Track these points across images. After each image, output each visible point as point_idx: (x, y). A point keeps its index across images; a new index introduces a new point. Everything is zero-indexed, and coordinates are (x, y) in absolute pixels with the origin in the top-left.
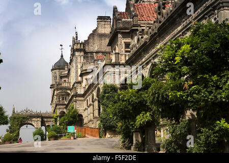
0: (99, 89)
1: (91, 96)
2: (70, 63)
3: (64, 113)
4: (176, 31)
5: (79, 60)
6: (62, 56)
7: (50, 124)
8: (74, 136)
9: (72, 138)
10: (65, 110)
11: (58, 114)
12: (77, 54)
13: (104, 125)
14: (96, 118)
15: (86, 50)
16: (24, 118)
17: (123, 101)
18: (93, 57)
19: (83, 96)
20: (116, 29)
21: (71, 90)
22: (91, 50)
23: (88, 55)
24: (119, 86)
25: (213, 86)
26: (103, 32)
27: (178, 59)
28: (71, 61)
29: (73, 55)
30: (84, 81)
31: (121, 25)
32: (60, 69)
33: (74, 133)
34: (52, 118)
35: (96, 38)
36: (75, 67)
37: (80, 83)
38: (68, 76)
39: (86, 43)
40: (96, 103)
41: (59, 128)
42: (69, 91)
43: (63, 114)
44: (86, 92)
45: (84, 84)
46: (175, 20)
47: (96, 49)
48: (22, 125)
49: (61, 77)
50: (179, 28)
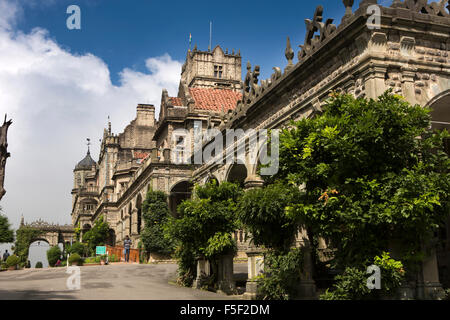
0: (139, 197)
1: (127, 206)
2: (100, 162)
3: (89, 226)
4: (279, 113)
5: (111, 158)
6: (89, 153)
7: (71, 240)
8: (105, 260)
9: (102, 263)
10: (90, 223)
11: (81, 228)
12: (109, 150)
13: (147, 246)
14: (134, 235)
15: (122, 146)
16: (35, 232)
17: (190, 215)
18: (130, 156)
19: (116, 205)
20: (165, 119)
21: (99, 197)
22: (128, 147)
23: (123, 153)
24: (168, 193)
25: (370, 197)
26: (144, 124)
27: (307, 151)
28: (101, 159)
29: (104, 152)
30: (118, 186)
31: (172, 114)
32: (85, 170)
33: (105, 256)
34: (73, 232)
35: (135, 131)
36: (105, 168)
37: (112, 188)
38: (95, 178)
39: (122, 137)
40: (135, 216)
41: (81, 246)
42: (96, 198)
43: (87, 227)
44: (120, 201)
45: (117, 190)
46: (279, 96)
47: (134, 145)
48: (32, 241)
49: (87, 180)
50: (287, 109)
